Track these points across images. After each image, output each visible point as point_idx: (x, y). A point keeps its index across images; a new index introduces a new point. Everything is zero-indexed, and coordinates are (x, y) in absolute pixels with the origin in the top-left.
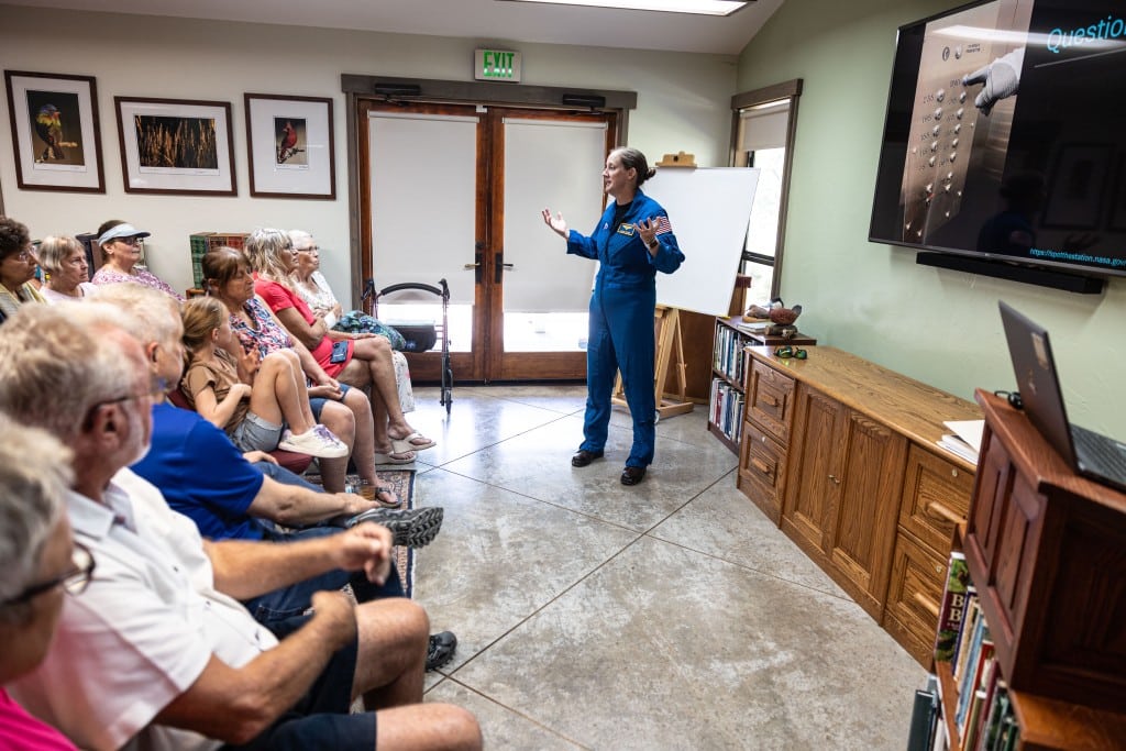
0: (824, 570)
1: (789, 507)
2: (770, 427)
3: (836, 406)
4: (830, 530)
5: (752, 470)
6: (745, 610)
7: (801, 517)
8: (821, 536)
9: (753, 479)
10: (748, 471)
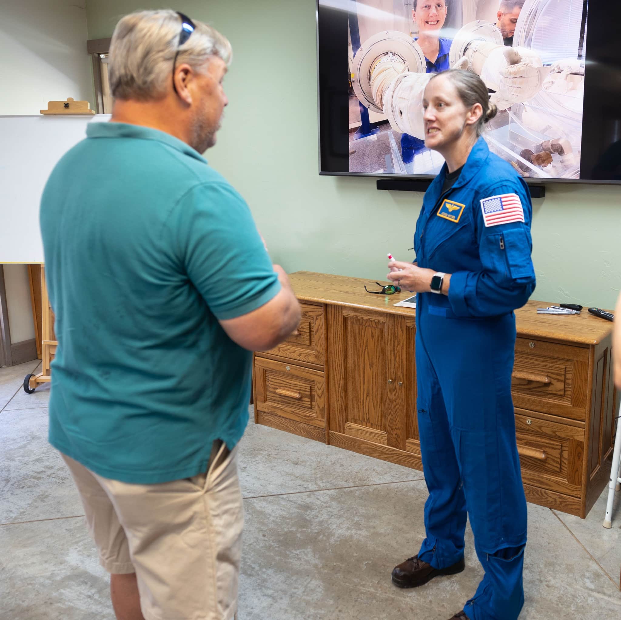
0: (396, 463)
1: (335, 422)
2: (295, 356)
3: (382, 319)
4: (399, 425)
5: (273, 401)
6: (389, 523)
7: (354, 425)
8: (386, 435)
9: (276, 408)
10: (268, 403)
